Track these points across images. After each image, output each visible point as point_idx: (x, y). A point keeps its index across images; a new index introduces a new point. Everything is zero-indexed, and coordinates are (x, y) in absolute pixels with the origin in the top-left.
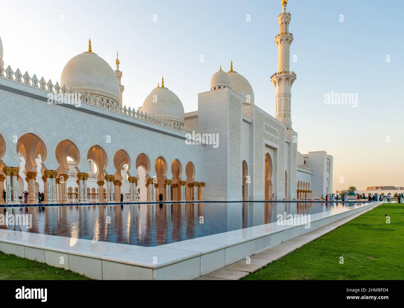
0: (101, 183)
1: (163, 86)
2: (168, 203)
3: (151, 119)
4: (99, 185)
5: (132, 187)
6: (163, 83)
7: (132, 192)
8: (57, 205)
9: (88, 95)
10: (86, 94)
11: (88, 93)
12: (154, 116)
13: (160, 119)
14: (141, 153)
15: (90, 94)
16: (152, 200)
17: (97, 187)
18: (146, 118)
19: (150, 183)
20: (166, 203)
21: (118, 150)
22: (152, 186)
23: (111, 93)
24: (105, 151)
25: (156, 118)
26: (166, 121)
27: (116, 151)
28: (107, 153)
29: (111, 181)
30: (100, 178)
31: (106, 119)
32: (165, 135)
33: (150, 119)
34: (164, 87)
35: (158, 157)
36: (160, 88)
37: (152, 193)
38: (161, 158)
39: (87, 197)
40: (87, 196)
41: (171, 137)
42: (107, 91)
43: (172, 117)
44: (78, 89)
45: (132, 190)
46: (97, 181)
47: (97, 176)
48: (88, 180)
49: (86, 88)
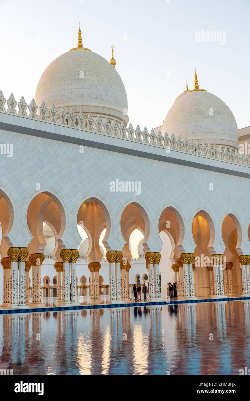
0: (95, 267)
1: (197, 87)
2: (220, 300)
3: (182, 145)
4: (91, 271)
5: (153, 272)
6: (196, 82)
7: (153, 281)
8: (27, 311)
9: (79, 114)
10: (76, 115)
11: (79, 112)
12: (188, 139)
13: (197, 143)
14: (166, 207)
15: (83, 112)
16: (189, 295)
17: (88, 274)
18: (174, 144)
19: (184, 263)
20: (215, 300)
21: (127, 204)
22: (189, 269)
23: (115, 108)
24: (105, 208)
25: (190, 143)
26: (209, 145)
27: (125, 206)
28: (109, 211)
29: (116, 261)
30: (94, 258)
31: (107, 152)
32: (207, 171)
33: (180, 145)
34: (200, 88)
35: (197, 212)
36: (193, 91)
37: (188, 282)
38: (203, 213)
39: (75, 295)
40: (76, 292)
41: (219, 174)
42: (107, 106)
43: (216, 137)
44: (64, 107)
45: (153, 277)
46: (88, 263)
47: (88, 255)
48: (77, 263)
49: (74, 104)
